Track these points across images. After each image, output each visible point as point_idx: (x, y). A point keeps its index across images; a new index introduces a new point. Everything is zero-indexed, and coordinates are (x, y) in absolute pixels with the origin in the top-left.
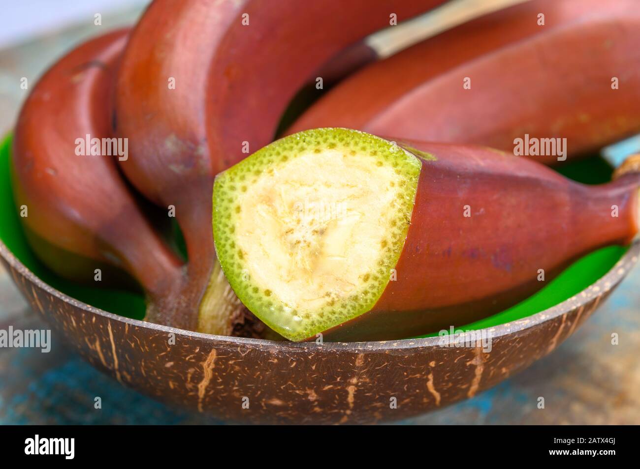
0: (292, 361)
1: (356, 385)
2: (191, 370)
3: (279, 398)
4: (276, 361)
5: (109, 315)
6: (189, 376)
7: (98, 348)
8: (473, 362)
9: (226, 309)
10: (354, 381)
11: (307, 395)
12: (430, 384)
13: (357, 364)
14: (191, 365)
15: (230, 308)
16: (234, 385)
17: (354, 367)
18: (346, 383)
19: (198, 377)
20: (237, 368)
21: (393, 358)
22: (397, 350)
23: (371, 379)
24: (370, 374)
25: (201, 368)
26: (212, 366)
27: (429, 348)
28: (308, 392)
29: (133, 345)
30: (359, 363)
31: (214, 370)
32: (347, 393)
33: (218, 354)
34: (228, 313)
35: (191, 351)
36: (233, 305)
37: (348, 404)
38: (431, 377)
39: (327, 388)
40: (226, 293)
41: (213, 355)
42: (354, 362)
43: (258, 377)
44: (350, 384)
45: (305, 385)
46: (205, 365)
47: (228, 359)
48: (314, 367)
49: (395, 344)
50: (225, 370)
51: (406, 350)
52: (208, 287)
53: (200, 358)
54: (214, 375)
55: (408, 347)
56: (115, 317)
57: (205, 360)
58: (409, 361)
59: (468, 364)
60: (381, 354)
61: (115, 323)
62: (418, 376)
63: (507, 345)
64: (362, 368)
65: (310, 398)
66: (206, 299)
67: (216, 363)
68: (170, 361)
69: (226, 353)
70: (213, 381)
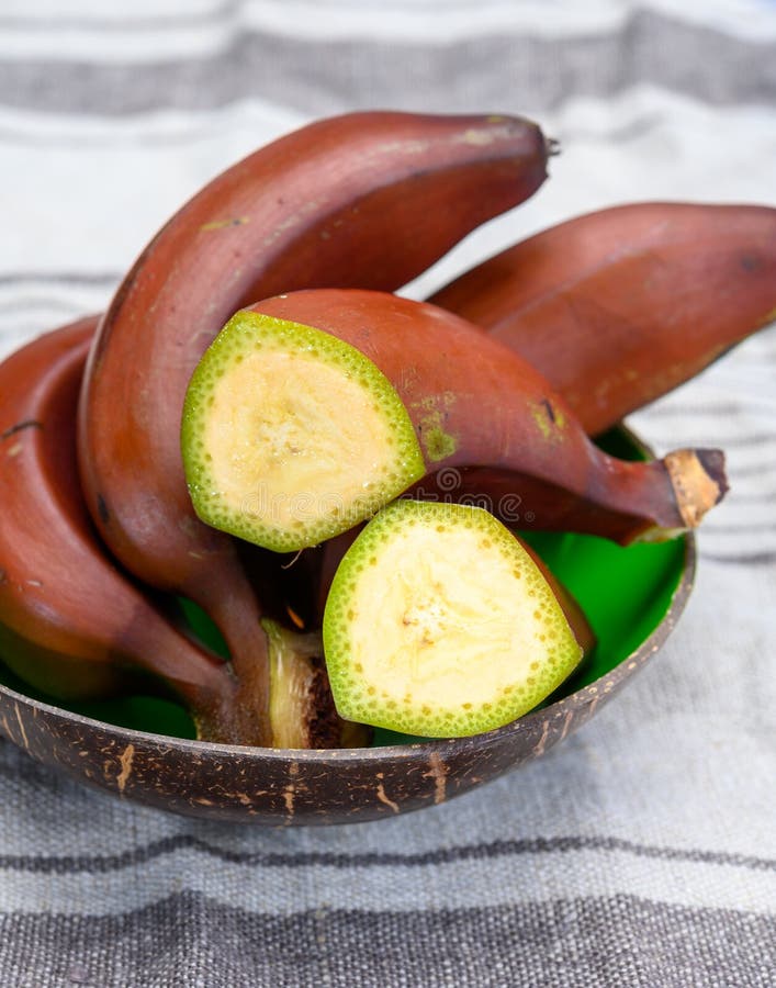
0: (218, 765)
1: (294, 793)
2: (108, 762)
3: (207, 798)
4: (200, 763)
5: (16, 696)
6: (106, 767)
7: (6, 726)
8: (431, 774)
9: (296, 707)
10: (291, 788)
11: (240, 798)
12: (381, 795)
13: (291, 773)
14: (106, 757)
15: (299, 704)
16: (156, 782)
17: (288, 775)
18: (281, 789)
19: (117, 769)
20: (158, 765)
21: (333, 769)
22: (336, 761)
23: (310, 788)
24: (308, 782)
25: (119, 761)
26: (130, 761)
27: (374, 760)
28: (240, 795)
29: (42, 729)
30: (294, 771)
31: (133, 765)
32: (284, 800)
33: (136, 750)
34: (299, 711)
35: (105, 743)
36: (301, 700)
37: (287, 810)
38: (380, 787)
39: (260, 793)
40: (290, 690)
41: (130, 751)
42: (287, 770)
43: (182, 776)
44: (286, 791)
45: (235, 788)
46: (122, 758)
47: (146, 757)
48: (243, 773)
49: (334, 754)
50: (145, 766)
51: (347, 761)
52: (270, 688)
53: (116, 752)
54: (133, 770)
55: (348, 758)
56: (22, 698)
57: (122, 754)
58: (352, 772)
59: (425, 776)
60: (318, 764)
61: (22, 705)
62: (365, 787)
63: (471, 757)
64: (297, 777)
65: (242, 801)
66: (273, 702)
67: (134, 758)
68: (84, 750)
69: (144, 749)
70: (133, 775)
